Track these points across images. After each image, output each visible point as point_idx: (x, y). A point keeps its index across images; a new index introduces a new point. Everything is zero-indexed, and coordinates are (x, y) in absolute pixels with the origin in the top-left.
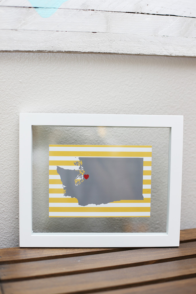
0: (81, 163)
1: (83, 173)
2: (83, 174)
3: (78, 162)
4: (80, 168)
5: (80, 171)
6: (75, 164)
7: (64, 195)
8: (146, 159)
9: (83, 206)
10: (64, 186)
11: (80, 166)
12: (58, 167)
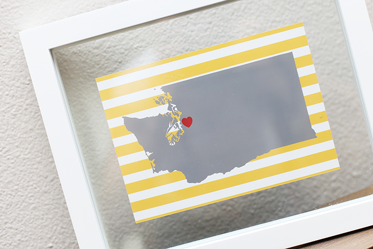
0: (170, 97)
1: (178, 116)
2: (178, 118)
3: (163, 97)
4: (170, 108)
5: (172, 114)
6: (158, 103)
7: (154, 171)
8: (297, 53)
9: (197, 184)
10: (149, 154)
11: (169, 104)
12: (126, 119)
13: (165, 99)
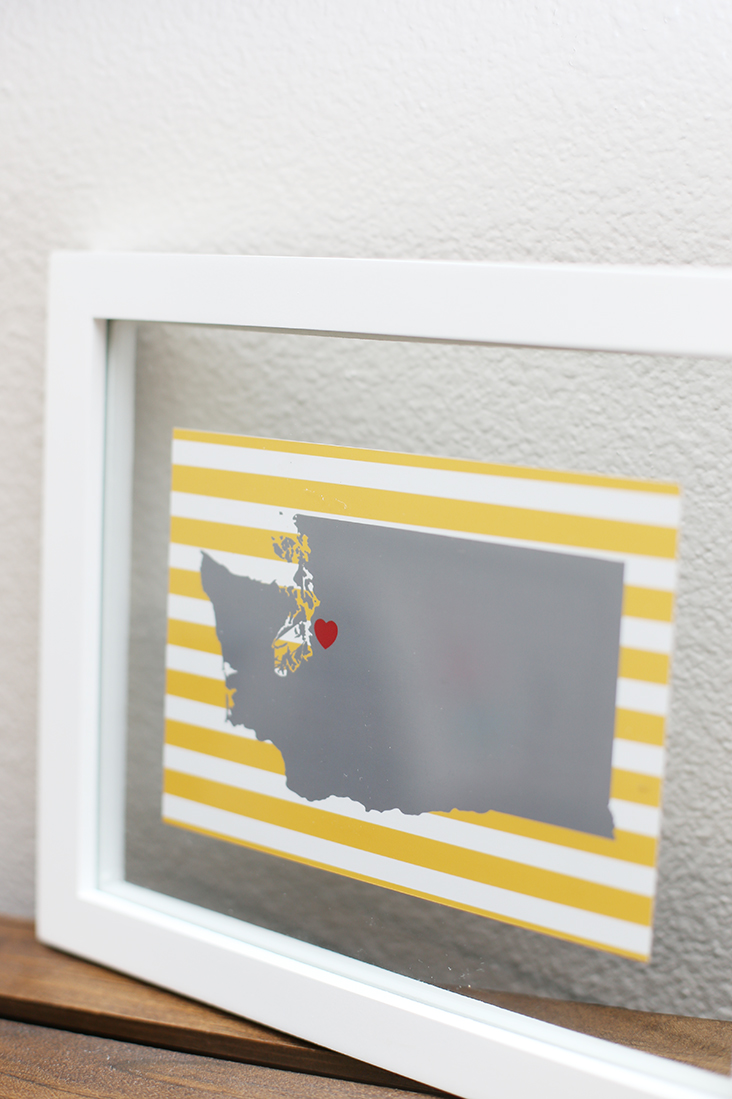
0: (306, 548)
1: (311, 606)
2: (310, 613)
3: (293, 543)
4: (298, 578)
5: (299, 595)
6: (278, 551)
7: (228, 718)
8: (644, 573)
9: (304, 801)
10: (230, 671)
11: (300, 568)
12: (207, 560)
13: (295, 547)
